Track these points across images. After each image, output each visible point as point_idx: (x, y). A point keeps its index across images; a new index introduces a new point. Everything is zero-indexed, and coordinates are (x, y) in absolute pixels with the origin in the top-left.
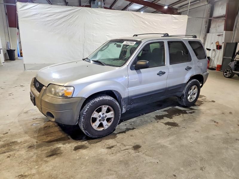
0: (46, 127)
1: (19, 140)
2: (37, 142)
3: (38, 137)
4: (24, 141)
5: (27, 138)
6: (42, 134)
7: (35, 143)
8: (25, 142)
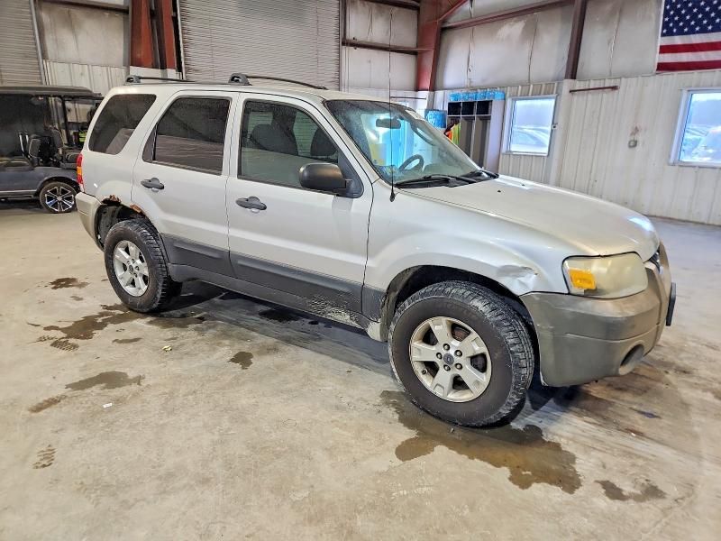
0: (620, 389)
1: (709, 397)
2: (667, 372)
3: (658, 380)
4: (696, 388)
5: (687, 393)
6: (644, 380)
7: (670, 372)
8: (694, 386)
